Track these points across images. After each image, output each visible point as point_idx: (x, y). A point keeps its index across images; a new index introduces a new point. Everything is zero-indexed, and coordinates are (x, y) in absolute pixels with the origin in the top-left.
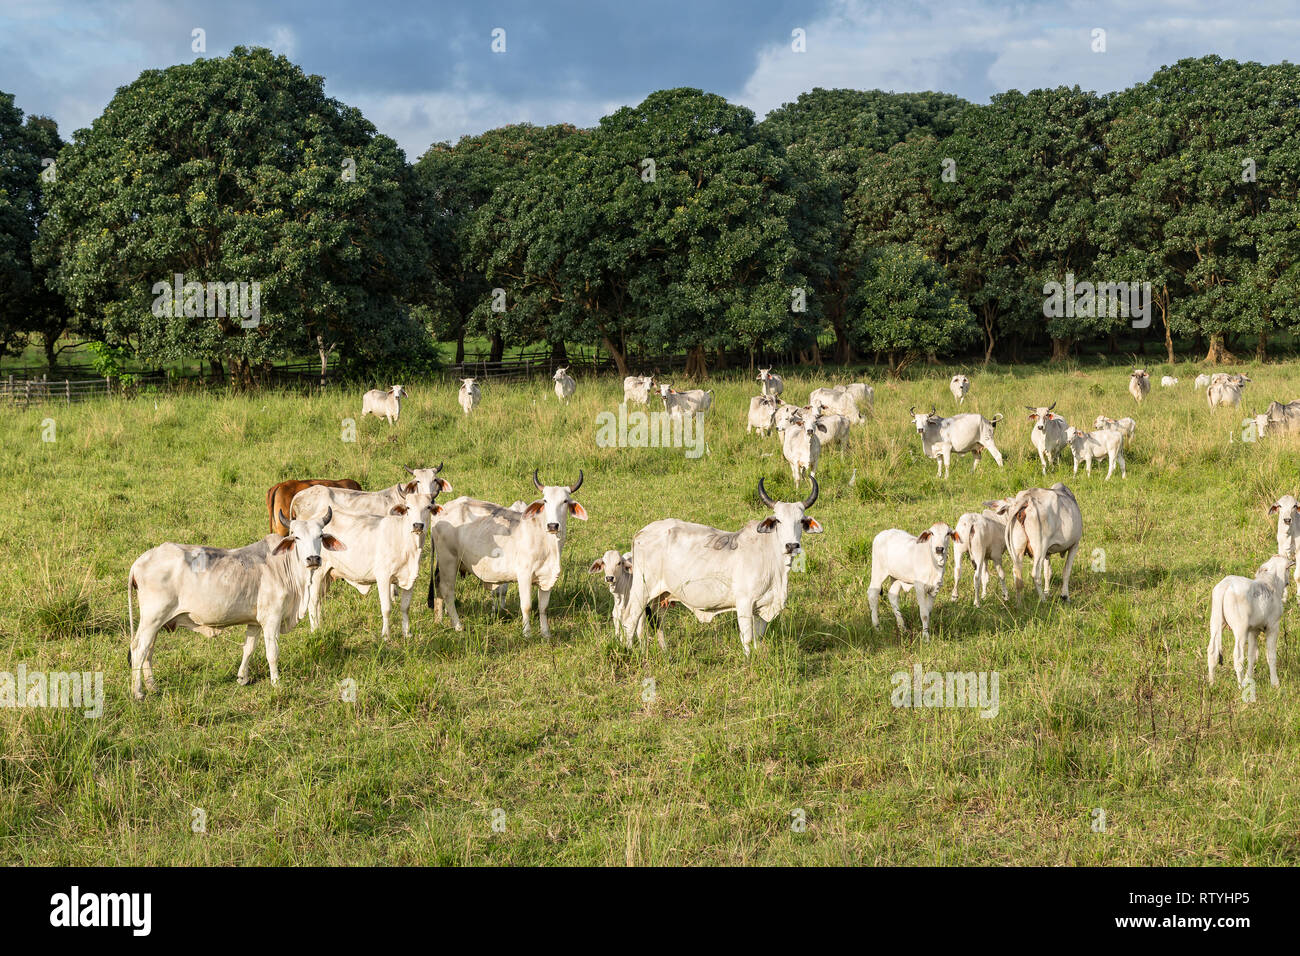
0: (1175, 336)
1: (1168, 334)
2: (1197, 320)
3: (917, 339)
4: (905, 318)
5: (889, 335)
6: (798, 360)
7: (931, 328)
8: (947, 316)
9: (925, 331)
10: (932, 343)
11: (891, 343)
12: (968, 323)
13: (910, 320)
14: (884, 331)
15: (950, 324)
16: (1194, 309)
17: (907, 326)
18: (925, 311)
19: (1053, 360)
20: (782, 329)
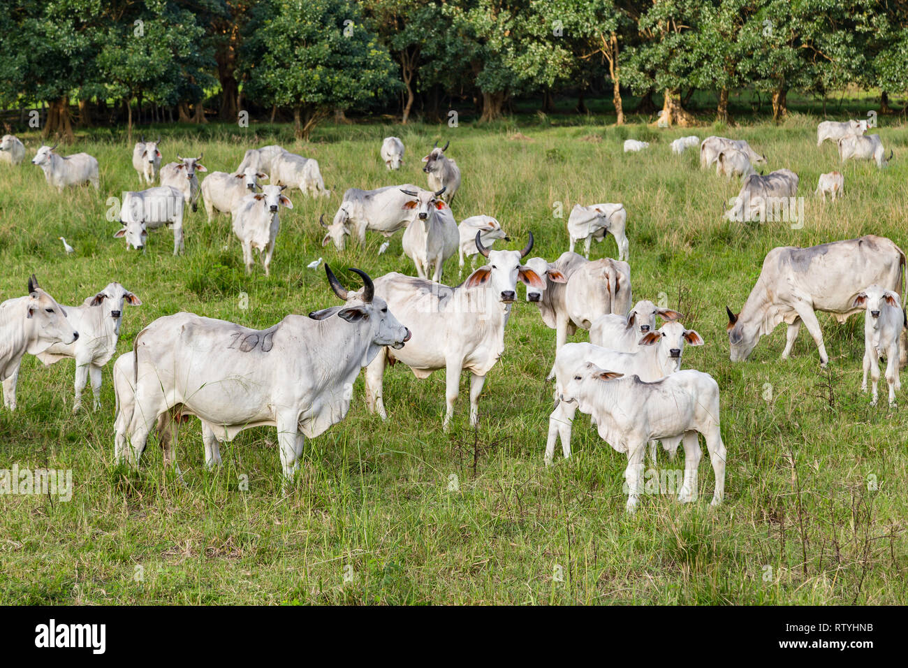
0: (625, 92)
1: (617, 88)
2: (652, 74)
3: (329, 93)
4: (314, 67)
5: (295, 87)
6: (176, 117)
7: (346, 79)
8: (365, 65)
9: (339, 83)
10: (347, 98)
11: (298, 96)
12: (391, 74)
13: (319, 68)
14: (289, 82)
15: (368, 75)
16: (647, 60)
17: (317, 77)
18: (338, 58)
19: (483, 118)
20: (166, 79)
